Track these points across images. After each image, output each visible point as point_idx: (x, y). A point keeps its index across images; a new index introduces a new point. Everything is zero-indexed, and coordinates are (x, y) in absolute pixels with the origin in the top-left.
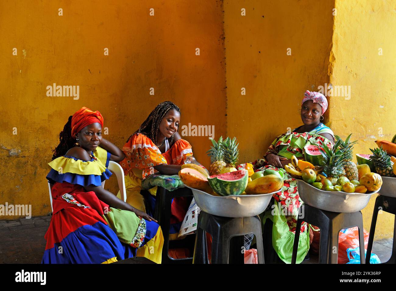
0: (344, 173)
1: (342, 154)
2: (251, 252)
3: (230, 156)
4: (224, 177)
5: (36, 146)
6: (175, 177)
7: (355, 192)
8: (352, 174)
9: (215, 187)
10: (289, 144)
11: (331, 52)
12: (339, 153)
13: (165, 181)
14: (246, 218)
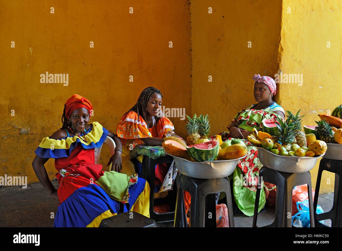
0: (295, 141)
1: (294, 126)
2: (221, 206)
3: (204, 129)
4: (200, 146)
5: (42, 125)
6: (158, 148)
7: (305, 156)
8: (302, 142)
9: (193, 155)
10: (248, 119)
11: (280, 44)
12: (291, 125)
13: (149, 151)
14: (218, 179)
